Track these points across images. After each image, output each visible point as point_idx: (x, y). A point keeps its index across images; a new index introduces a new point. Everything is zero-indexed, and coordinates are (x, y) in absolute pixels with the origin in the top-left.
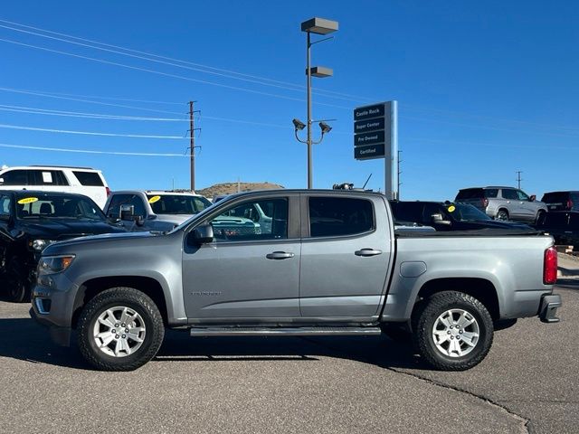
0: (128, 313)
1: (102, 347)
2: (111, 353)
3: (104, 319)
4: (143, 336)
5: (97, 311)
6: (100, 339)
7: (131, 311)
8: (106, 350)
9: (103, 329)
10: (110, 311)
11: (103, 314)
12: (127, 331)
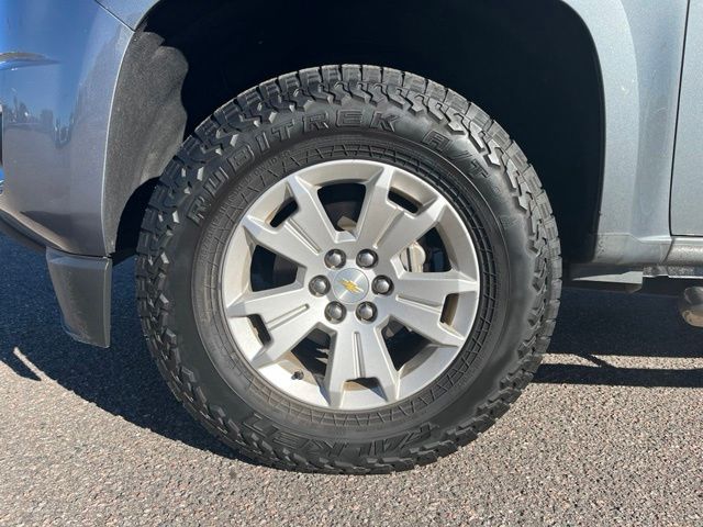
0: (395, 196)
1: (263, 360)
2: (305, 391)
3: (276, 221)
4: (467, 315)
5: (236, 177)
6: (257, 321)
7: (414, 186)
8: (281, 377)
9: (270, 271)
10: (304, 184)
11: (271, 199)
12: (385, 284)
